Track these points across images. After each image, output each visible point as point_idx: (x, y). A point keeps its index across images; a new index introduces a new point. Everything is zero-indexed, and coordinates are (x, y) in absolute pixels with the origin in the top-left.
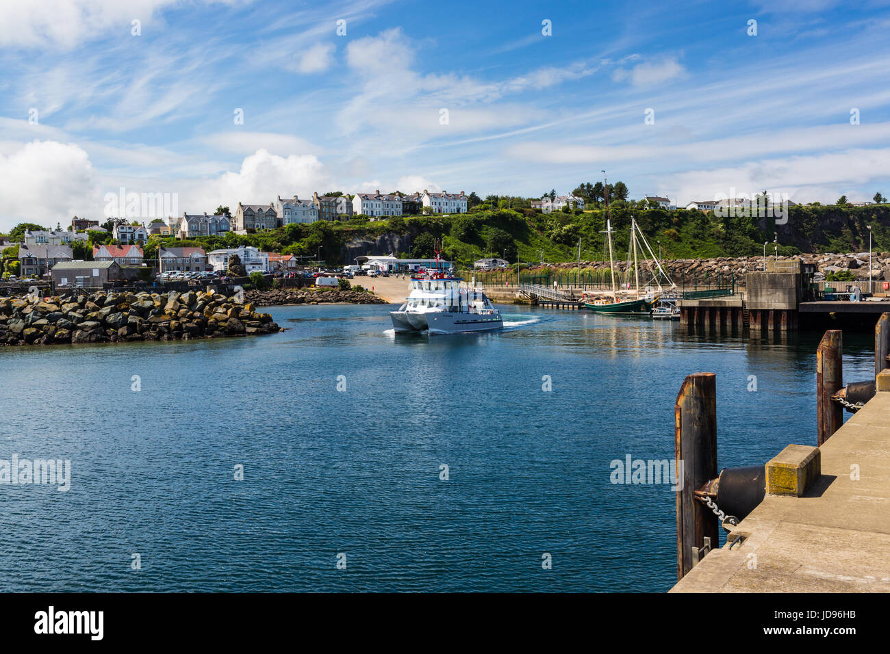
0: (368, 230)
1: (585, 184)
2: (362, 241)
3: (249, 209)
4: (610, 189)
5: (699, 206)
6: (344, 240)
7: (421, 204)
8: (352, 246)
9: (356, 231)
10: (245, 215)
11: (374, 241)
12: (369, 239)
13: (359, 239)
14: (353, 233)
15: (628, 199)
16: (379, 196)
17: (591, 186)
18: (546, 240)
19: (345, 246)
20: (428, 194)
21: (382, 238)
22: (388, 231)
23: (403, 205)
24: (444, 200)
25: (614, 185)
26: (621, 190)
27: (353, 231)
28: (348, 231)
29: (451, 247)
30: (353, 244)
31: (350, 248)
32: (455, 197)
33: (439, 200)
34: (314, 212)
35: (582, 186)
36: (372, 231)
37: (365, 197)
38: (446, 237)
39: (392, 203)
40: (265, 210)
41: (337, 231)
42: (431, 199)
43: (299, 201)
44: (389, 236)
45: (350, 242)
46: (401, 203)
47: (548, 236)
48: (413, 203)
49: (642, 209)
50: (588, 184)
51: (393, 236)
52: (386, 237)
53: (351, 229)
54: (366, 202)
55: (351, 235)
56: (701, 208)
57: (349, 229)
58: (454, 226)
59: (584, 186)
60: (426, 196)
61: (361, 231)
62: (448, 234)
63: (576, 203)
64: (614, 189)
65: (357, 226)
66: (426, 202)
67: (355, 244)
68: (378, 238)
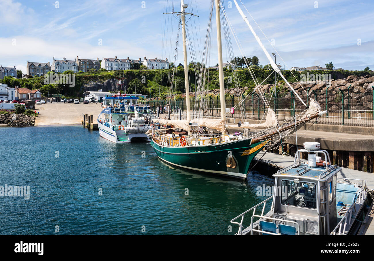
0: (100, 76)
1: (237, 58)
2: (95, 83)
3: (33, 65)
4: (250, 60)
5: (296, 69)
6: (83, 82)
7: (141, 64)
8: (88, 86)
9: (92, 77)
10: (30, 68)
11: (103, 83)
12: (101, 82)
13: (93, 82)
14: (90, 78)
15: (259, 65)
16: (116, 60)
17: (240, 59)
18: (213, 85)
19: (84, 86)
20: (146, 59)
21: (109, 82)
22: (113, 78)
23: (131, 65)
24: (155, 63)
25: (252, 58)
26: (255, 60)
27: (89, 77)
28: (86, 77)
29: (152, 87)
30: (89, 85)
31: (86, 87)
32: (162, 61)
33: (153, 63)
34: (75, 67)
35: (235, 58)
36: (102, 77)
37: (108, 60)
38: (150, 82)
39: (124, 63)
40: (43, 66)
41: (79, 77)
42: (147, 62)
43: (66, 61)
44: (113, 80)
45: (87, 84)
46: (129, 64)
47: (214, 83)
48: (137, 64)
49: (266, 70)
50: (238, 58)
51: (116, 80)
52: (111, 81)
53: (89, 76)
54: (108, 63)
55: (88, 79)
56: (297, 70)
57: (87, 76)
58: (156, 76)
59: (236, 59)
60: (145, 61)
61: (95, 77)
62: (152, 80)
63: (230, 67)
64: (251, 60)
65: (93, 74)
66: (145, 63)
67: (90, 85)
68: (106, 81)
